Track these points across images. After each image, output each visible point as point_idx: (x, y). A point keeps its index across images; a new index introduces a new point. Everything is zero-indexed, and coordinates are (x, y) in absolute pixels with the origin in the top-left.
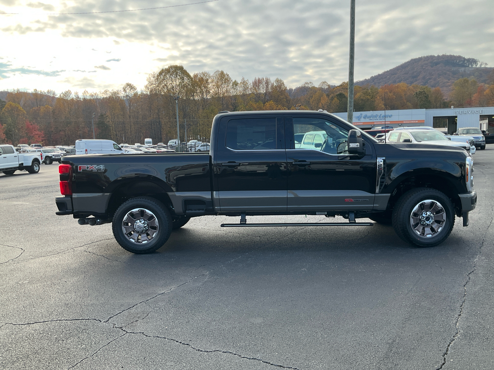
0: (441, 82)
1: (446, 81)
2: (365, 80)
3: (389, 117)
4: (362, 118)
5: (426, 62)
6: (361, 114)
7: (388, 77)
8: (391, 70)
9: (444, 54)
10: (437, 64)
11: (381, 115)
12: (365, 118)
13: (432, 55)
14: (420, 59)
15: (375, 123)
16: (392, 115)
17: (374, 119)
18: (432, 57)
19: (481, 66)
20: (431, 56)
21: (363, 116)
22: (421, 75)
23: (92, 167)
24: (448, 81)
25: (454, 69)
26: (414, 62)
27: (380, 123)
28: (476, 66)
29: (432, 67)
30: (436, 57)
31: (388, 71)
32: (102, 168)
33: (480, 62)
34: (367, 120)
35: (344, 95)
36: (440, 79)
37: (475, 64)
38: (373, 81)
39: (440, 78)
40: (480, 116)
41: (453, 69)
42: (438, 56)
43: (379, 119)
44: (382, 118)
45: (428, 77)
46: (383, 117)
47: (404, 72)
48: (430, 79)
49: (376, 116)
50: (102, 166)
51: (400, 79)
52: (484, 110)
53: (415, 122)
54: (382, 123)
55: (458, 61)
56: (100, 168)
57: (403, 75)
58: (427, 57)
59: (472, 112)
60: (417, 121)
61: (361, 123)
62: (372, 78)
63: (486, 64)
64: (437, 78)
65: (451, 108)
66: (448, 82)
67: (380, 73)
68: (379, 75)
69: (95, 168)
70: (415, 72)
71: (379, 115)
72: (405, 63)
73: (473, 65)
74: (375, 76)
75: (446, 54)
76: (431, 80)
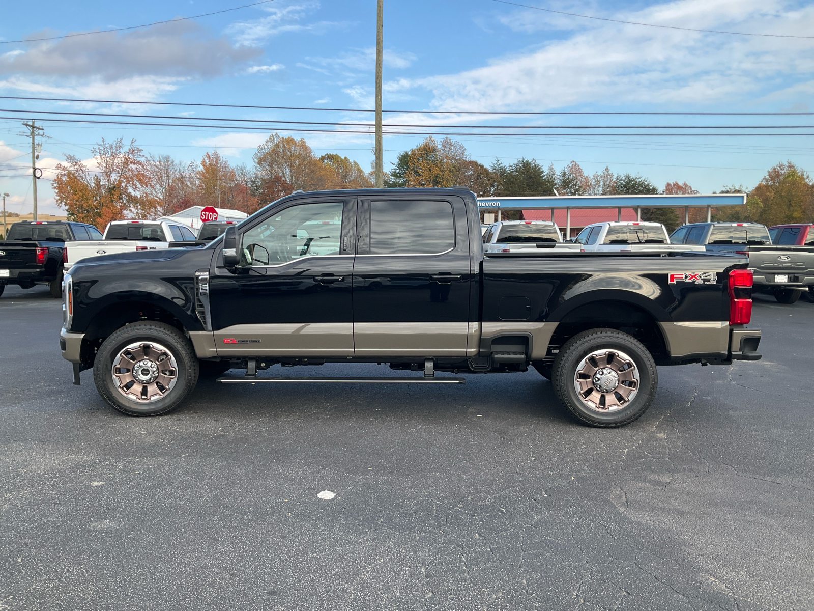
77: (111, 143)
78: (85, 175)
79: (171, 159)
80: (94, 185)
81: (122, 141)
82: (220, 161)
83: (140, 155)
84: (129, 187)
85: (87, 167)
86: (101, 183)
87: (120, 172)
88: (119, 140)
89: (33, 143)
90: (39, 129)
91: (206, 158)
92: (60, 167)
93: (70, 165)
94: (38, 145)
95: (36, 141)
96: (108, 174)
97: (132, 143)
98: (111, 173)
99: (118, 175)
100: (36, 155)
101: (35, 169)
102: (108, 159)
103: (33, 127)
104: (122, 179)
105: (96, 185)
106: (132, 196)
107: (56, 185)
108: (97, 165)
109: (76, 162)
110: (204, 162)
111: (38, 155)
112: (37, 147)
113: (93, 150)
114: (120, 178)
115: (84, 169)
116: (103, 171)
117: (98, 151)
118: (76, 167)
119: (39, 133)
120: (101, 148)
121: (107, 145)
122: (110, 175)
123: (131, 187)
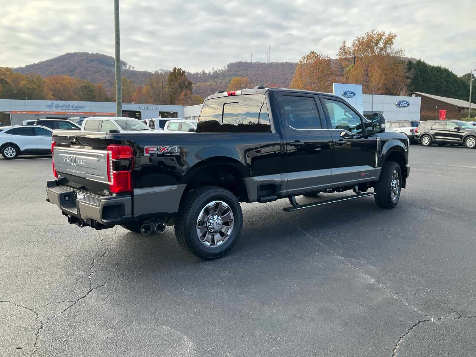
0: (97, 79)
1: (102, 78)
2: (19, 68)
3: (81, 108)
4: (54, 107)
5: (81, 58)
6: (53, 103)
7: (45, 67)
8: (47, 61)
9: (98, 53)
10: (92, 61)
11: (73, 105)
12: (56, 107)
13: (87, 52)
14: (75, 54)
15: (68, 113)
16: (84, 107)
17: (66, 109)
18: (87, 54)
19: (129, 69)
20: (85, 53)
21: (54, 105)
22: (78, 69)
23: (164, 149)
24: (103, 78)
25: (108, 68)
26: (69, 56)
27: (73, 113)
28: (126, 68)
29: (87, 63)
30: (90, 54)
31: (44, 61)
32: (176, 149)
33: (128, 65)
34: (59, 110)
35: (7, 81)
36: (95, 76)
37: (125, 66)
38: (29, 70)
39: (96, 74)
40: (159, 112)
41: (106, 68)
42: (92, 54)
43: (71, 109)
44: (74, 109)
45: (84, 73)
46: (75, 107)
47: (60, 64)
48: (87, 74)
49: (69, 106)
50: (176, 146)
51: (57, 71)
52: (162, 107)
53: (107, 114)
54: (75, 113)
55: (110, 61)
56: (174, 150)
57: (60, 67)
58: (82, 53)
59: (153, 108)
60: (109, 114)
61: (53, 113)
62: (27, 66)
63: (133, 67)
64: (93, 75)
65: (132, 103)
66: (103, 80)
67: (36, 63)
68: (35, 65)
69: (168, 150)
70: (72, 66)
71: (72, 105)
72: (62, 56)
73: (123, 67)
74: (30, 65)
75: (99, 53)
76: (88, 76)
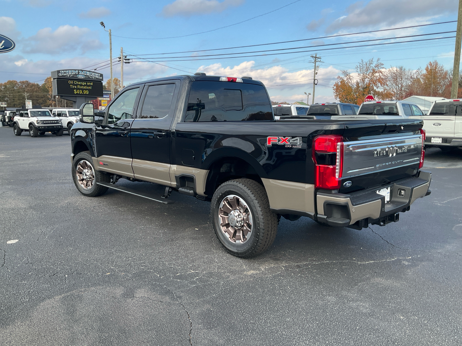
77: (366, 61)
78: (351, 81)
79: (403, 68)
80: (355, 86)
81: (373, 60)
82: (438, 66)
83: (382, 67)
84: (374, 87)
85: (353, 77)
86: (360, 85)
87: (370, 78)
88: (371, 60)
89: (315, 66)
90: (319, 58)
91: (429, 65)
92: (339, 78)
93: (344, 76)
94: (318, 67)
95: (317, 65)
96: (363, 80)
97: (378, 60)
98: (365, 79)
99: (368, 80)
100: (316, 72)
101: (315, 80)
102: (364, 71)
103: (316, 58)
104: (370, 82)
105: (357, 86)
106: (376, 91)
107: (335, 87)
108: (358, 75)
109: (347, 74)
110: (427, 68)
111: (317, 72)
112: (317, 68)
113: (357, 67)
114: (369, 82)
115: (351, 78)
116: (361, 78)
117: (359, 67)
118: (347, 77)
119: (318, 61)
120: (361, 65)
121: (365, 63)
122: (365, 80)
123: (375, 86)
